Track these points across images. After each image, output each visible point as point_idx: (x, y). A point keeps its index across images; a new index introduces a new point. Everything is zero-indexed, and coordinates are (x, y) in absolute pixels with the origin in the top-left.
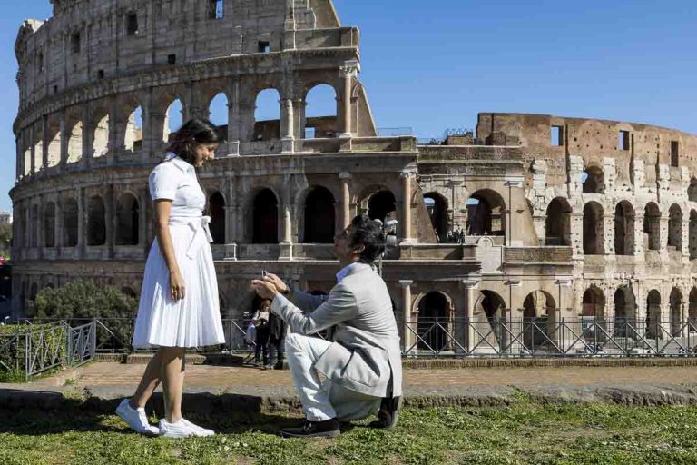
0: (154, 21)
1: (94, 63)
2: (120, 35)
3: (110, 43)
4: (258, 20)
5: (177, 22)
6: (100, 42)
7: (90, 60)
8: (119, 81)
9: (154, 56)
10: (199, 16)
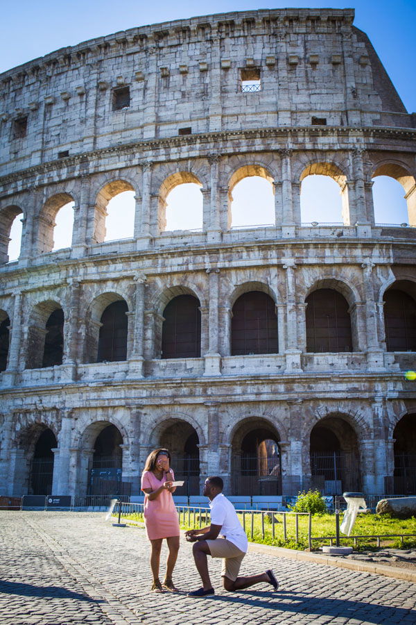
0: (158, 93)
1: (51, 144)
2: (100, 111)
3: (83, 121)
4: (310, 95)
5: (193, 94)
6: (64, 121)
7: (45, 143)
8: (100, 158)
9: (157, 131)
10: (228, 88)
